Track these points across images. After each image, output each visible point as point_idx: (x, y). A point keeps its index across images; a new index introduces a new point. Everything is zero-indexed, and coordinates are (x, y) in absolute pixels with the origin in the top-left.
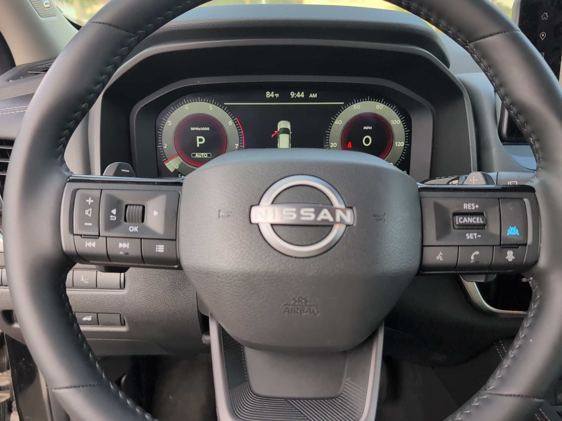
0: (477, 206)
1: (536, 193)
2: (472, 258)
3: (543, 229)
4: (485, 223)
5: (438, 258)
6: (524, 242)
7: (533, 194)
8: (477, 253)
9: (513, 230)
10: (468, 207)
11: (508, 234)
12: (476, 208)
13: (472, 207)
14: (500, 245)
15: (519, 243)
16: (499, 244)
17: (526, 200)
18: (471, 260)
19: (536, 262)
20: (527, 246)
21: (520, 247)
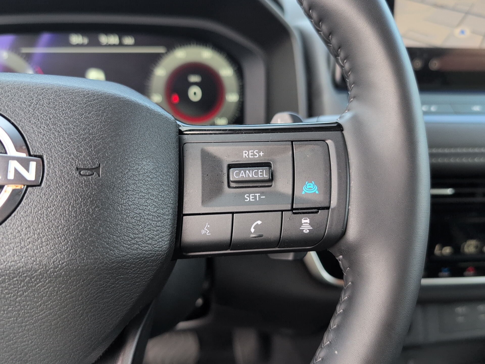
0: (261, 154)
1: (344, 132)
2: (252, 230)
3: (352, 183)
4: (271, 178)
5: (203, 232)
6: (326, 205)
7: (339, 133)
8: (259, 222)
9: (310, 187)
10: (248, 155)
11: (303, 193)
12: (260, 155)
13: (254, 155)
14: (292, 209)
15: (320, 206)
16: (289, 207)
17: (329, 142)
18: (251, 233)
19: (344, 233)
20: (330, 209)
21: (320, 211)
